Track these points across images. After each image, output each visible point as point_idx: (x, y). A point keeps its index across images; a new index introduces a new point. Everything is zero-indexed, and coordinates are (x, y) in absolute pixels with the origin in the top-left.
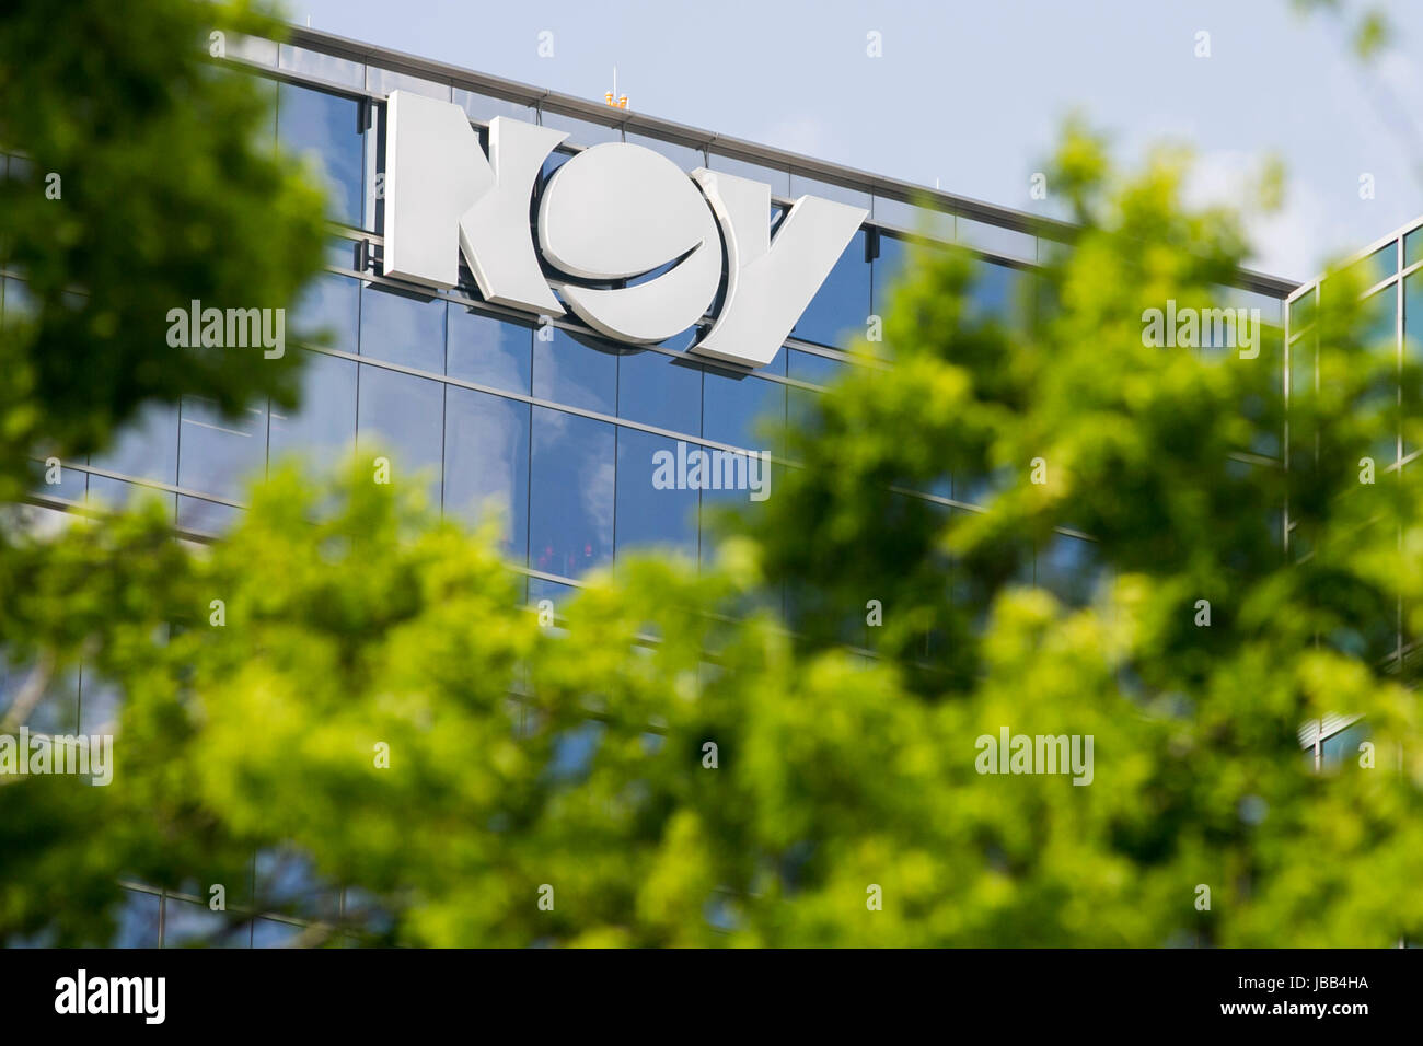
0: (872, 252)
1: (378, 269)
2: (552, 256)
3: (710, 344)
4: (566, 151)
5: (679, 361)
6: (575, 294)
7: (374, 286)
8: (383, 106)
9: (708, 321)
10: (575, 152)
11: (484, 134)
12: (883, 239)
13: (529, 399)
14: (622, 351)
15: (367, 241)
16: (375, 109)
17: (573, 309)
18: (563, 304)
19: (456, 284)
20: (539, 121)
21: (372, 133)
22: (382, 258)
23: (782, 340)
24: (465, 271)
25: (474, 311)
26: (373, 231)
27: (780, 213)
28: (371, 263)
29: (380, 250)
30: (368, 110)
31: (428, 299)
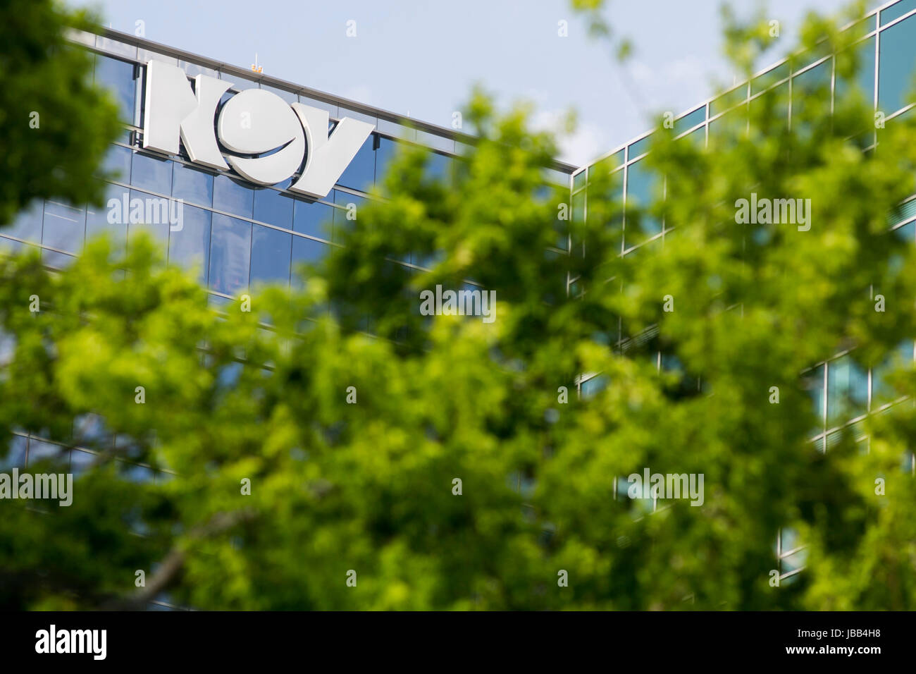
0: (376, 145)
1: (141, 145)
2: (223, 141)
3: (298, 186)
4: (232, 92)
5: (283, 194)
6: (235, 160)
7: (139, 153)
8: (145, 67)
9: (297, 175)
10: (236, 93)
11: (193, 82)
12: (382, 139)
13: (211, 209)
14: (256, 188)
15: (136, 132)
16: (141, 69)
17: (233, 167)
18: (229, 165)
19: (178, 153)
20: (220, 77)
21: (140, 80)
22: (143, 139)
23: (332, 185)
24: (182, 147)
25: (186, 166)
26: (139, 126)
27: (333, 125)
28: (137, 142)
29: (142, 136)
30: (138, 69)
31: (164, 160)
